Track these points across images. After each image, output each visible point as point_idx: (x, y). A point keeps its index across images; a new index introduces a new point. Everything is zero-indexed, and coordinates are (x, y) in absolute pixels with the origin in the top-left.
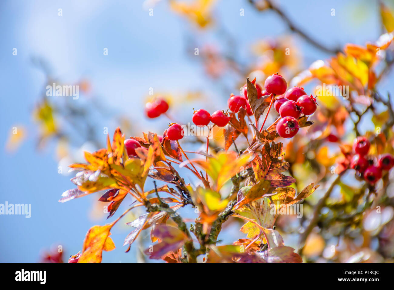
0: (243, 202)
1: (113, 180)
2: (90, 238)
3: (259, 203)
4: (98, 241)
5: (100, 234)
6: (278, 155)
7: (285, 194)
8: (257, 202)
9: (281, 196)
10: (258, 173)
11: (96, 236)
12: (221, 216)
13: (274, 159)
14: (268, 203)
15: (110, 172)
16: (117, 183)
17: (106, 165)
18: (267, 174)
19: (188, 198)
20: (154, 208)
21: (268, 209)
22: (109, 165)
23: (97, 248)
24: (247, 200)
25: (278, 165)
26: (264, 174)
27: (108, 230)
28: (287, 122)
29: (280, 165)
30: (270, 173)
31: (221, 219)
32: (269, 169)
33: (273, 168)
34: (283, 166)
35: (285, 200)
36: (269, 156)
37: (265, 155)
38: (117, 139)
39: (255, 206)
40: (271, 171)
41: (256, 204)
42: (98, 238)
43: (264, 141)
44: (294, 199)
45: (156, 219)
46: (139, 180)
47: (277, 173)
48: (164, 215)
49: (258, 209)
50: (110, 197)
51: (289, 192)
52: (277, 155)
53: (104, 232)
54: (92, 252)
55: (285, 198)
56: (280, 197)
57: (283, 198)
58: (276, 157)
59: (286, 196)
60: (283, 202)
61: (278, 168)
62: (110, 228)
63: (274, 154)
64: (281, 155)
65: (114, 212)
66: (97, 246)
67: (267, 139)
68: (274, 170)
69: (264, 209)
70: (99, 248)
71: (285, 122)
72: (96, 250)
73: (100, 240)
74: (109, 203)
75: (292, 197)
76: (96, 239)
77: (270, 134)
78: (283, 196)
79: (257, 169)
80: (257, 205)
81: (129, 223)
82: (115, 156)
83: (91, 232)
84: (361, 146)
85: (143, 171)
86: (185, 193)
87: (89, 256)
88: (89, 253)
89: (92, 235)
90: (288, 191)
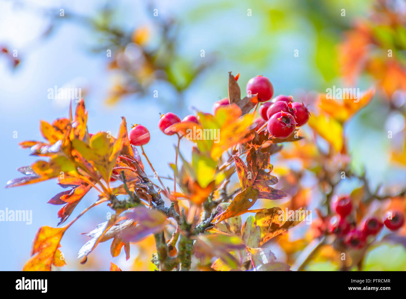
0: (225, 215)
1: (73, 165)
2: (39, 240)
3: (239, 227)
4: (48, 246)
5: (51, 237)
6: (265, 167)
7: (270, 218)
8: (237, 226)
9: (265, 221)
10: (243, 181)
11: (47, 239)
12: (199, 227)
13: (260, 170)
14: (252, 223)
15: (71, 153)
16: (77, 170)
17: (67, 142)
18: (253, 184)
19: (158, 206)
20: (121, 202)
21: (251, 232)
22: (71, 142)
23: (47, 255)
24: (229, 212)
25: (265, 177)
26: (250, 184)
27: (61, 233)
28: (282, 117)
29: (268, 178)
30: (256, 184)
31: (198, 231)
32: (256, 179)
33: (260, 178)
34: (270, 179)
35: (269, 228)
36: (255, 164)
37: (250, 162)
38: (79, 113)
39: (235, 230)
40: (258, 182)
41: (236, 228)
42: (48, 242)
43: (249, 148)
44: (280, 226)
45: (117, 230)
46: (105, 166)
47: (264, 184)
48: (127, 225)
49: (237, 234)
50: (64, 196)
51: (275, 217)
52: (263, 167)
53: (56, 235)
54: (40, 260)
55: (270, 225)
56: (264, 223)
57: (267, 225)
58: (263, 169)
59: (270, 222)
60: (266, 230)
61: (266, 180)
62: (63, 231)
63: (261, 165)
64: (268, 167)
65: (67, 216)
66: (47, 253)
67: (254, 144)
68: (262, 181)
69: (246, 234)
70: (49, 256)
71: (279, 116)
72: (46, 258)
73: (51, 245)
74: (61, 207)
75: (278, 224)
76: (46, 244)
77: (259, 134)
78: (268, 222)
79: (242, 176)
80: (236, 230)
81: (84, 234)
82: (77, 134)
83: (41, 232)
84: (343, 204)
85: (112, 152)
86: (154, 200)
87: (37, 264)
88: (37, 260)
89: (42, 237)
90: (274, 215)
